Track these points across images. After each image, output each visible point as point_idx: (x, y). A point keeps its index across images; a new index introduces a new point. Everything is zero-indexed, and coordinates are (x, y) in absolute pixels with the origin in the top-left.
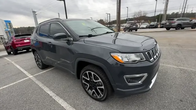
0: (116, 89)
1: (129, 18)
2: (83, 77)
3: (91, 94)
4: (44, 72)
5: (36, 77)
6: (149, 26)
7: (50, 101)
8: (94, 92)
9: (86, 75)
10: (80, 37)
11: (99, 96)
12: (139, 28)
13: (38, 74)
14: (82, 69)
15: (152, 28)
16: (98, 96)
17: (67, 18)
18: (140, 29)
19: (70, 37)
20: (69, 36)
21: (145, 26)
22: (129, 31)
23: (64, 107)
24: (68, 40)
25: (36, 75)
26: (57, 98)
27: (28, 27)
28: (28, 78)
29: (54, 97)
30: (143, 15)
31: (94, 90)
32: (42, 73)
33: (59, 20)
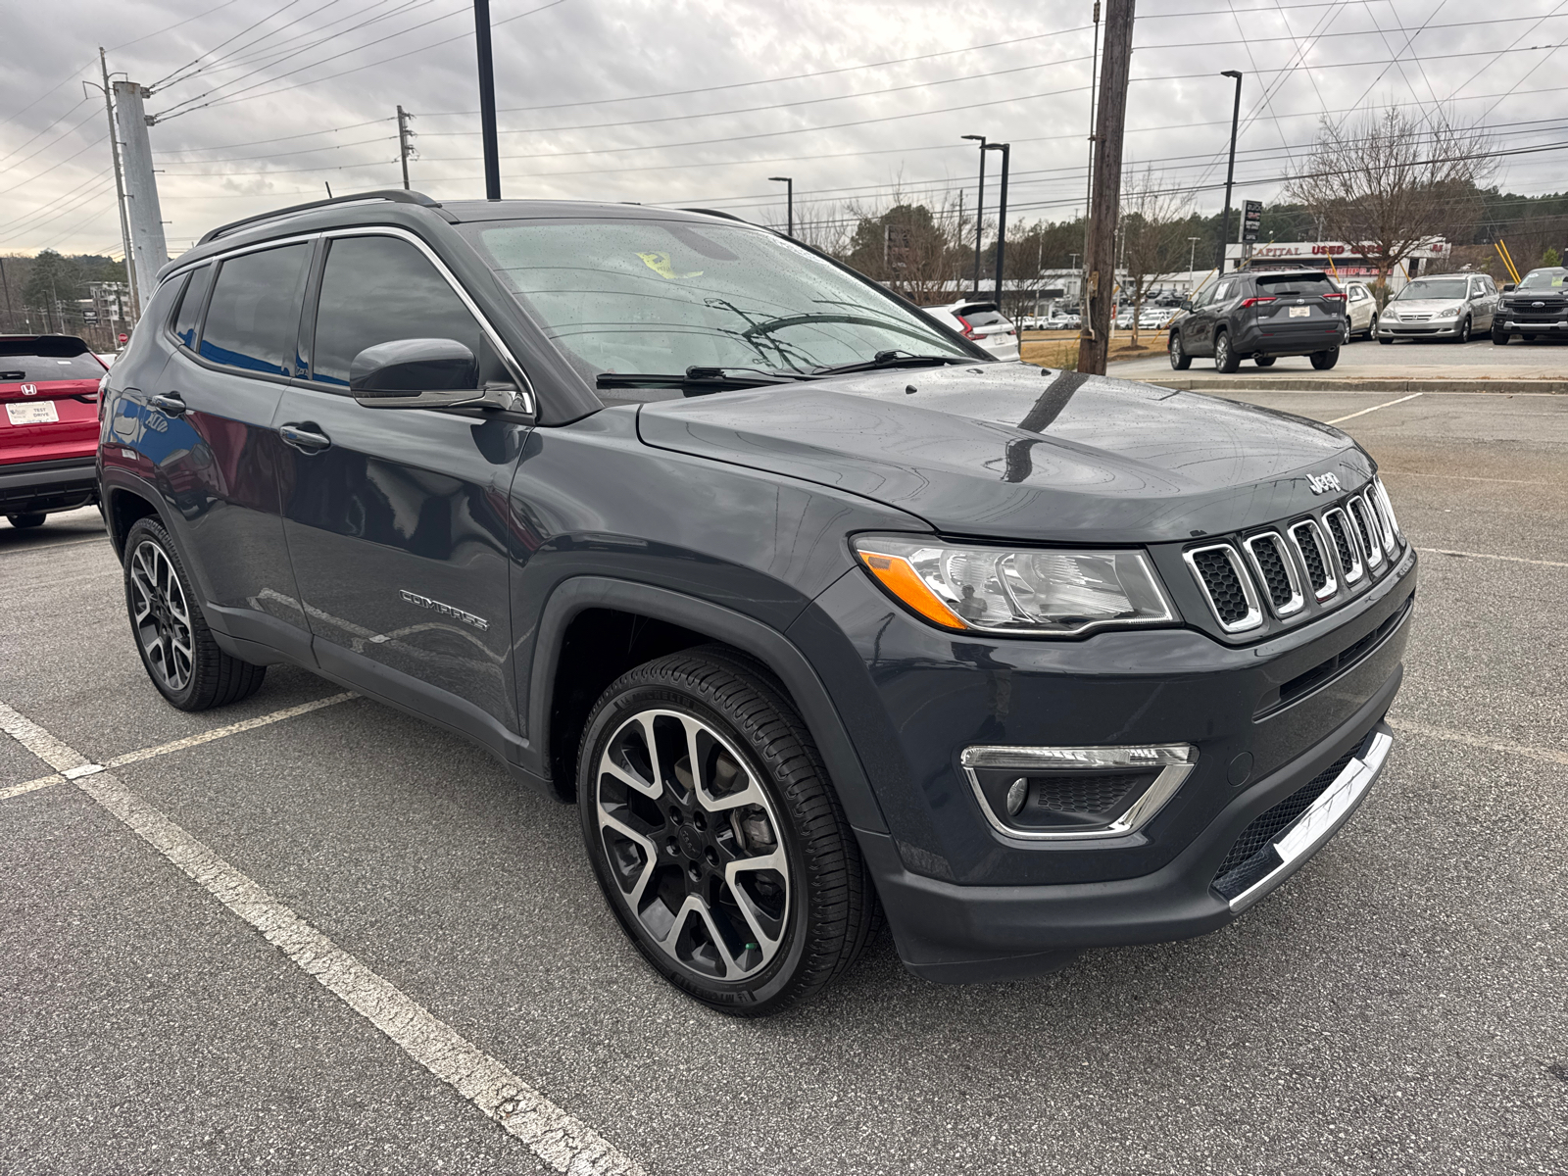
0: (895, 878)
1: (1253, 207)
2: (607, 765)
3: (669, 947)
4: (208, 736)
5: (128, 777)
6: (1500, 318)
7: (269, 990)
8: (694, 916)
9: (632, 750)
10: (607, 382)
11: (743, 958)
12: (1363, 336)
13: (148, 754)
14: (600, 693)
15: (1531, 339)
16: (735, 955)
17: (494, 191)
18: (1386, 341)
19: (508, 378)
20: (502, 375)
21: (1440, 312)
22: (1232, 367)
23: (404, 1043)
24: (490, 411)
25: (130, 758)
26: (336, 967)
27: (34, 253)
28: (54, 779)
29: (309, 955)
30: (1422, 175)
31: (695, 903)
32: (188, 750)
33: (415, 209)
